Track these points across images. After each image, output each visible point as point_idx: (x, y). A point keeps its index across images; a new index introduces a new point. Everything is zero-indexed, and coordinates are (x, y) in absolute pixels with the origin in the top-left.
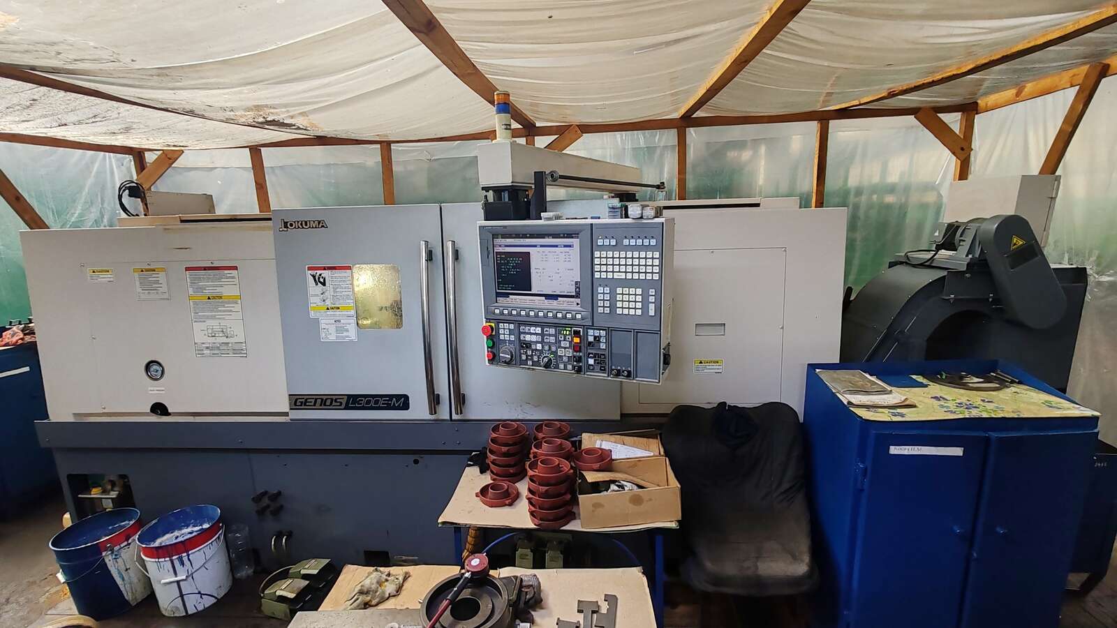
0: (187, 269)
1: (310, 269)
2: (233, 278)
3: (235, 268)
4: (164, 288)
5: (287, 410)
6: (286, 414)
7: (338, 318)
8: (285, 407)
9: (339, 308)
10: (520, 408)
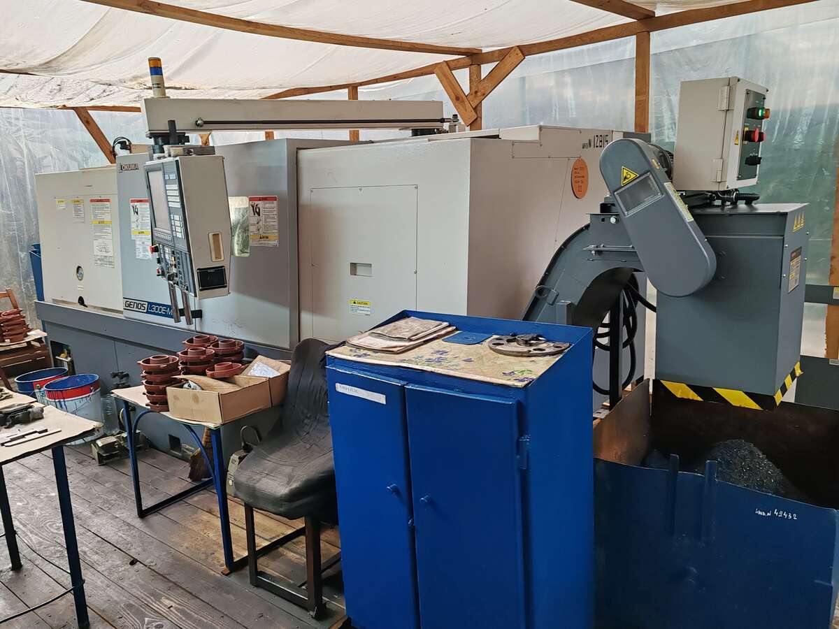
0: (92, 201)
1: (133, 201)
2: (108, 208)
3: (108, 200)
4: (82, 215)
5: (122, 310)
6: (121, 312)
7: (143, 240)
8: (121, 307)
9: (143, 232)
10: (230, 327)
